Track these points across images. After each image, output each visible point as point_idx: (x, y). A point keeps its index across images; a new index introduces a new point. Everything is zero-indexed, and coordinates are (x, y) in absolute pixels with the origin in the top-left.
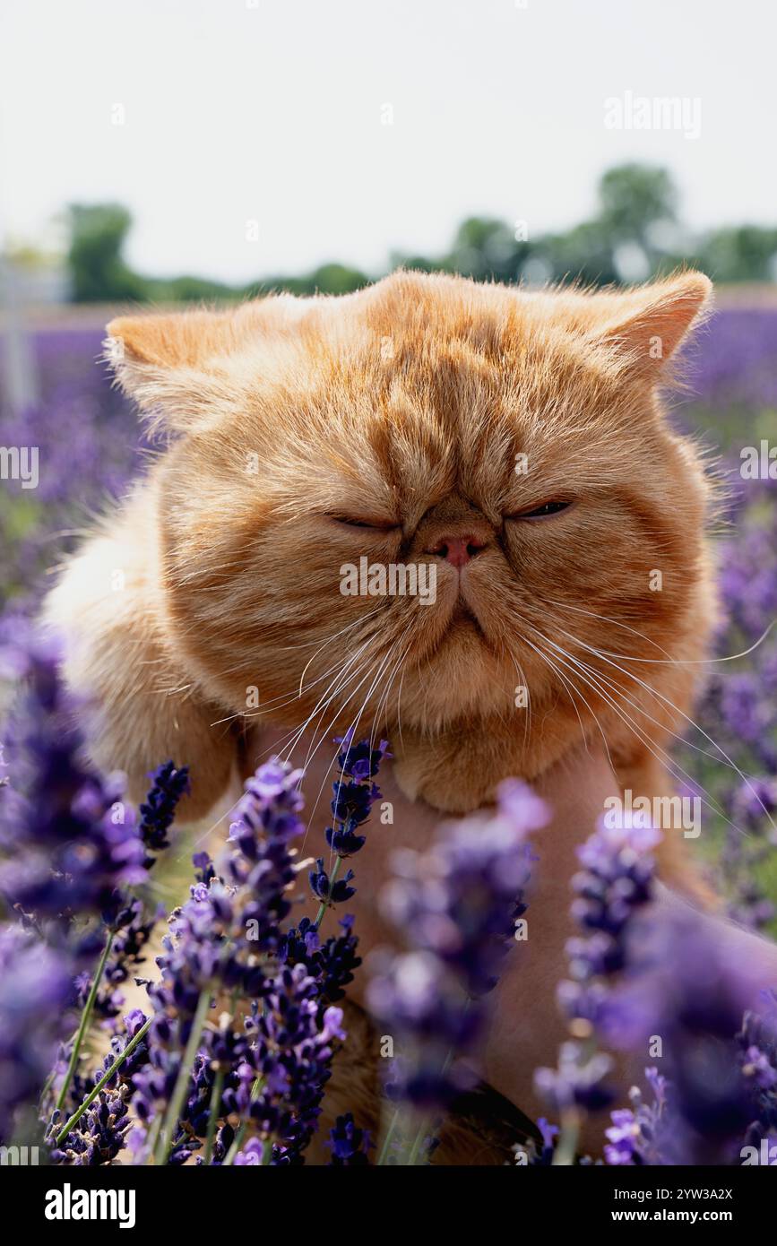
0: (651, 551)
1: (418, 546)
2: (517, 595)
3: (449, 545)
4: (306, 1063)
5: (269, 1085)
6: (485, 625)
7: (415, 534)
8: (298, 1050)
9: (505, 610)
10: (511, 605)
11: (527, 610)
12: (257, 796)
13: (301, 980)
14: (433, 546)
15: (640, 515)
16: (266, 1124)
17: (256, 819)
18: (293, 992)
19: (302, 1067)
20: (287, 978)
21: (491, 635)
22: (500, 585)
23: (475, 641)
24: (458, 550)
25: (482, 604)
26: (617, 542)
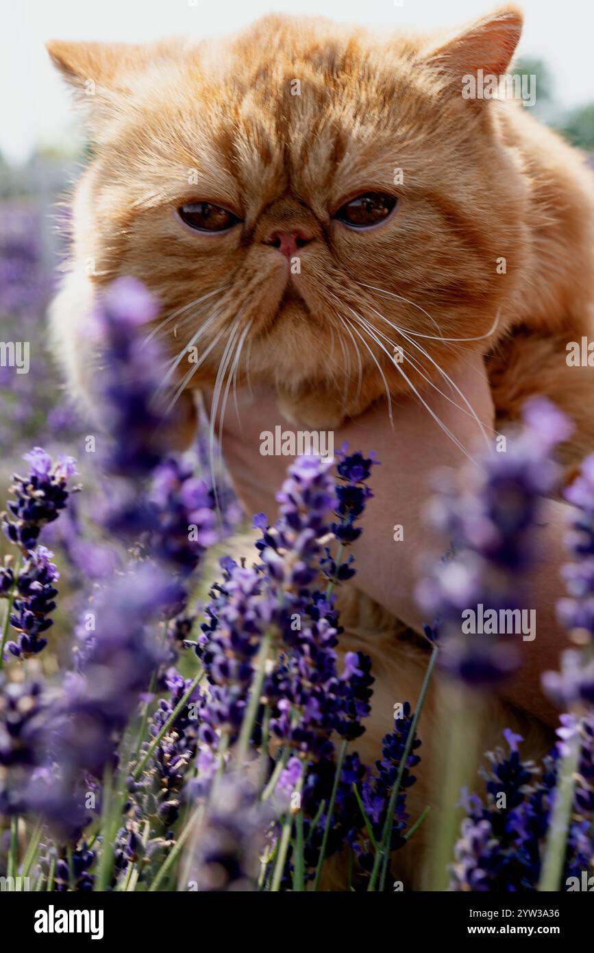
0: (458, 247)
1: (257, 237)
2: (335, 280)
3: (281, 237)
4: (332, 696)
5: (304, 714)
6: (310, 305)
7: (255, 226)
8: (326, 688)
9: (325, 293)
10: (330, 288)
11: (343, 292)
12: (298, 479)
13: (325, 631)
14: (267, 238)
15: (448, 214)
16: (304, 745)
17: (299, 498)
18: (320, 641)
19: (330, 700)
20: (315, 631)
21: (314, 312)
22: (322, 272)
23: (303, 317)
24: (289, 241)
25: (305, 288)
26: (428, 238)
